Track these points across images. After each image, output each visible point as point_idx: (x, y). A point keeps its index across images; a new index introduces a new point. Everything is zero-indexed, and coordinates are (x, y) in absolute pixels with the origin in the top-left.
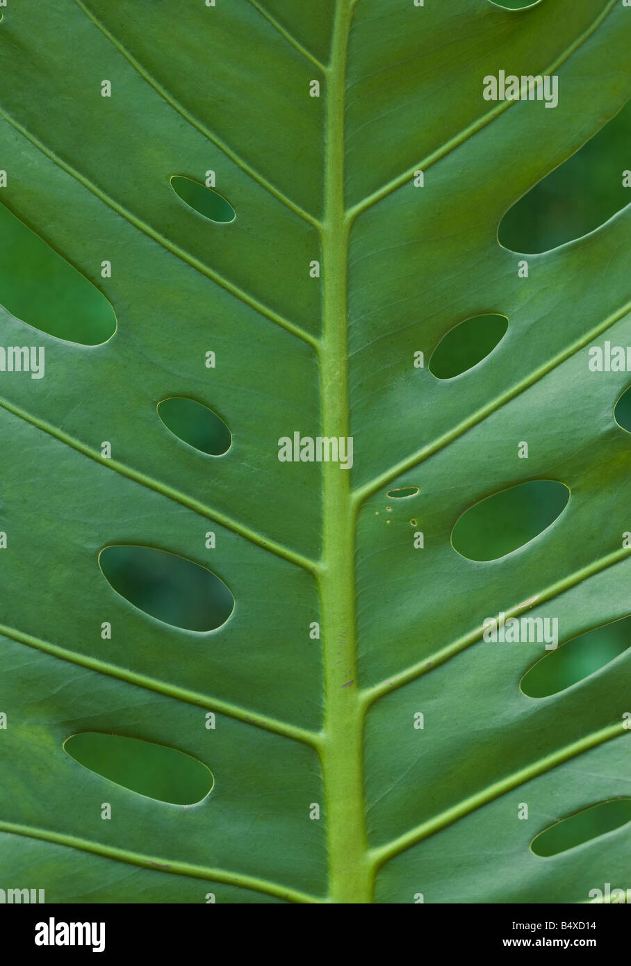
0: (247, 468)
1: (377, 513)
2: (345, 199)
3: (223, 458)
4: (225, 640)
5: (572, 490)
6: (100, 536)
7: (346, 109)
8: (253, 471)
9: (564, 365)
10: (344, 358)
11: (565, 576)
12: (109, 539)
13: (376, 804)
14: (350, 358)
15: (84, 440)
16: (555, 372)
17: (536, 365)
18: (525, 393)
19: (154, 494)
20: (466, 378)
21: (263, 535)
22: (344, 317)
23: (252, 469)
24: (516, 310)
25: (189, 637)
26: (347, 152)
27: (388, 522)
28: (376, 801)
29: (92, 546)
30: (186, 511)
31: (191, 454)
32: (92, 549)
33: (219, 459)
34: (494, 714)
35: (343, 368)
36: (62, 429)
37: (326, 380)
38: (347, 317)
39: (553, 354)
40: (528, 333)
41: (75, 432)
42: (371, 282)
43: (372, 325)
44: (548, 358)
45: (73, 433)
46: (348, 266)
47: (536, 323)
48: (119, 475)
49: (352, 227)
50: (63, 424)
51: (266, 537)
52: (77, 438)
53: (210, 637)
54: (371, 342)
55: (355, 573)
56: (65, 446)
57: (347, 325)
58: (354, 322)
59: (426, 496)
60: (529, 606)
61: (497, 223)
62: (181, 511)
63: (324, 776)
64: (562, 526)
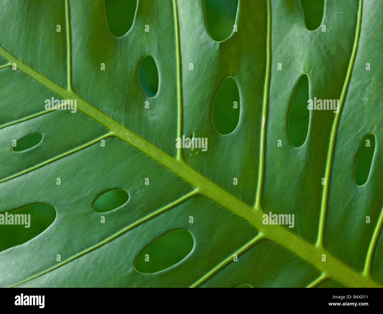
0: (140, 192)
1: (191, 155)
2: (62, 87)
3: (131, 199)
4: (200, 244)
5: (232, 76)
6: (128, 265)
7: (29, 65)
8: (143, 191)
9: (182, 46)
10: (123, 127)
11: (262, 101)
12: (132, 262)
13: (300, 231)
14: (124, 125)
15: (88, 247)
16: (182, 51)
17: (174, 56)
18: (182, 68)
19: (127, 234)
20: (162, 86)
21: (170, 203)
22: (107, 117)
23: (142, 191)
24: (148, 49)
25: (190, 257)
26: (45, 75)
27: (197, 153)
28: (299, 230)
29: (131, 270)
30: (141, 226)
31: (120, 210)
32: (131, 271)
33: (130, 200)
34: (298, 164)
35: (127, 130)
36: (78, 253)
37: (127, 139)
38: (108, 116)
39: (174, 47)
40: (160, 51)
41: (82, 248)
42: (101, 98)
43: (117, 108)
44: (175, 51)
45: (82, 249)
46: (89, 103)
47: (158, 46)
48: (110, 242)
49: (75, 92)
50: (76, 251)
51: (171, 203)
52: (85, 249)
53: (195, 249)
54: (124, 113)
55: (208, 178)
56: (85, 256)
57: (111, 118)
58: (111, 114)
59: (197, 132)
60: (265, 122)
61: (110, 33)
62: (140, 228)
63: (276, 243)
64: (243, 89)
